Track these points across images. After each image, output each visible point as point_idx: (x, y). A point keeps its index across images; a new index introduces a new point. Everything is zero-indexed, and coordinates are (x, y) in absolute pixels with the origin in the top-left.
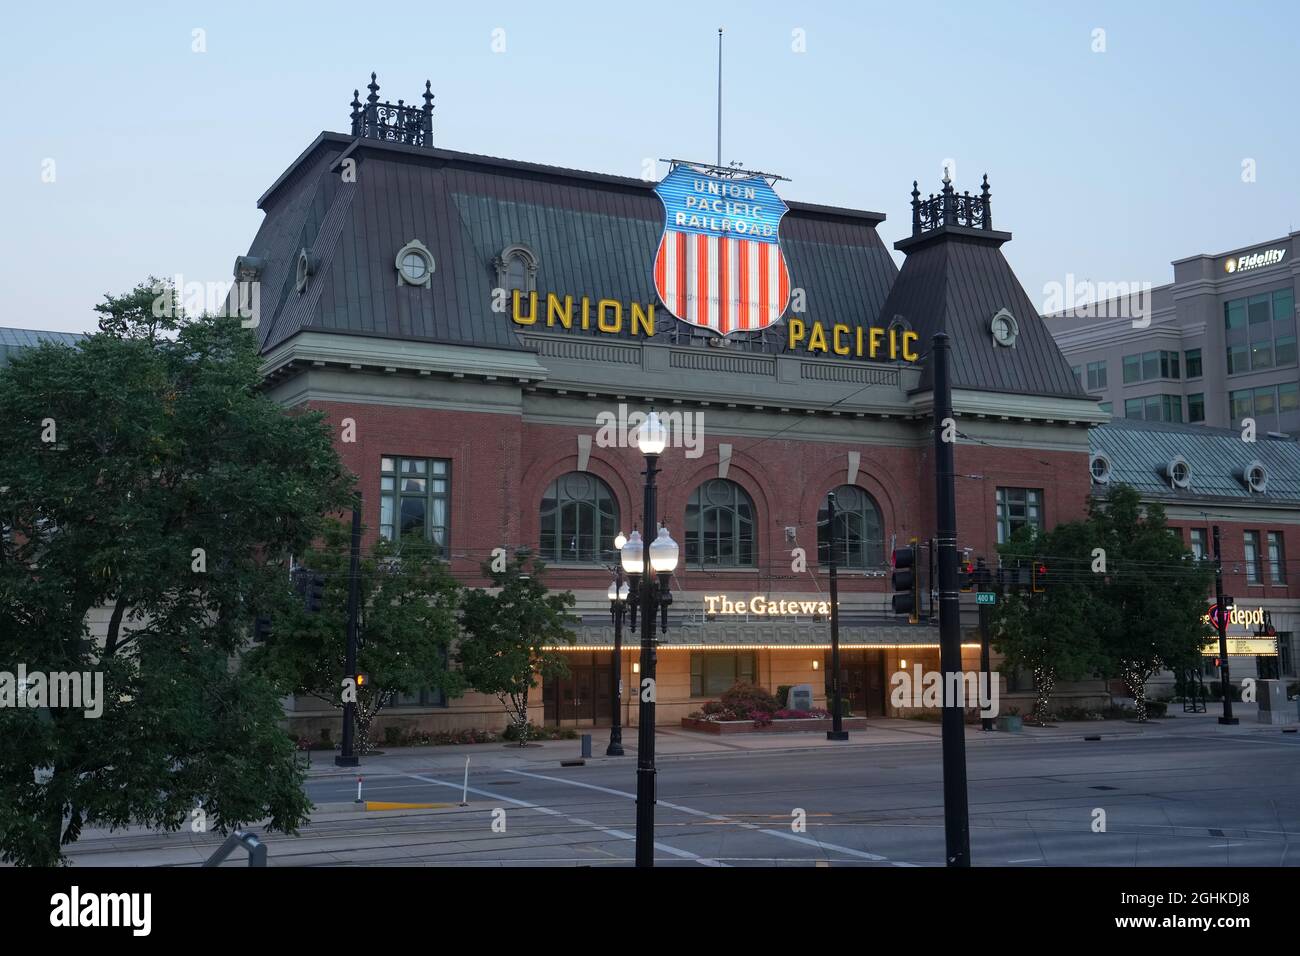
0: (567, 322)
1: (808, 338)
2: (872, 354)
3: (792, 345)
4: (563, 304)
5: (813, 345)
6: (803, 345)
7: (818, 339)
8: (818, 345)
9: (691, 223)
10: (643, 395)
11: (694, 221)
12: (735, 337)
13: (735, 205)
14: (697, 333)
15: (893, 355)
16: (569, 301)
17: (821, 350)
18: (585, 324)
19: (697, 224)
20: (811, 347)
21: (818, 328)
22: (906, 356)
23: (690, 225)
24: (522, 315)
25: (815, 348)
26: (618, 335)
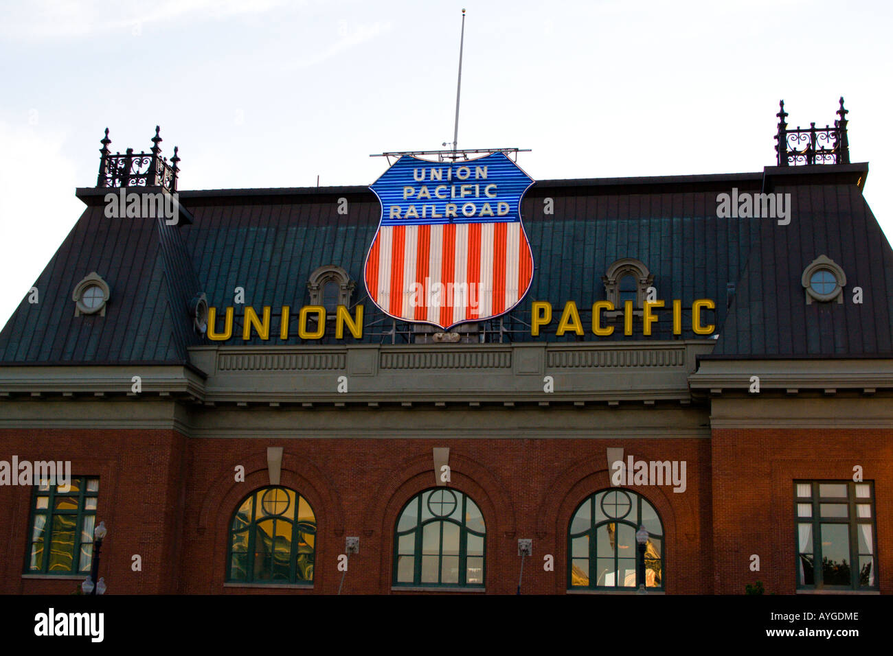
0: (264, 333)
1: (556, 321)
2: (647, 330)
3: (535, 331)
4: (260, 316)
5: (563, 328)
6: (548, 331)
7: (570, 321)
8: (570, 328)
9: (408, 214)
10: (333, 400)
11: (412, 211)
12: (464, 329)
13: (463, 187)
14: (416, 329)
15: (677, 329)
16: (267, 312)
17: (574, 332)
18: (284, 333)
19: (416, 214)
20: (561, 331)
21: (571, 308)
22: (697, 328)
23: (406, 217)
24: (216, 331)
25: (566, 332)
26: (319, 341)
